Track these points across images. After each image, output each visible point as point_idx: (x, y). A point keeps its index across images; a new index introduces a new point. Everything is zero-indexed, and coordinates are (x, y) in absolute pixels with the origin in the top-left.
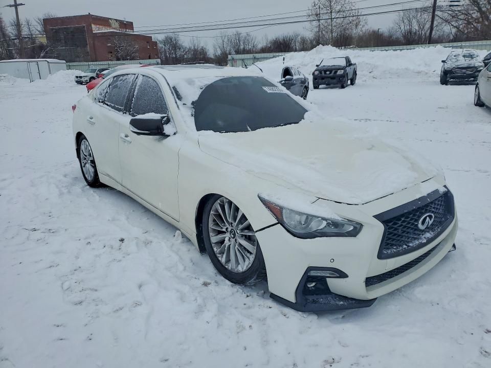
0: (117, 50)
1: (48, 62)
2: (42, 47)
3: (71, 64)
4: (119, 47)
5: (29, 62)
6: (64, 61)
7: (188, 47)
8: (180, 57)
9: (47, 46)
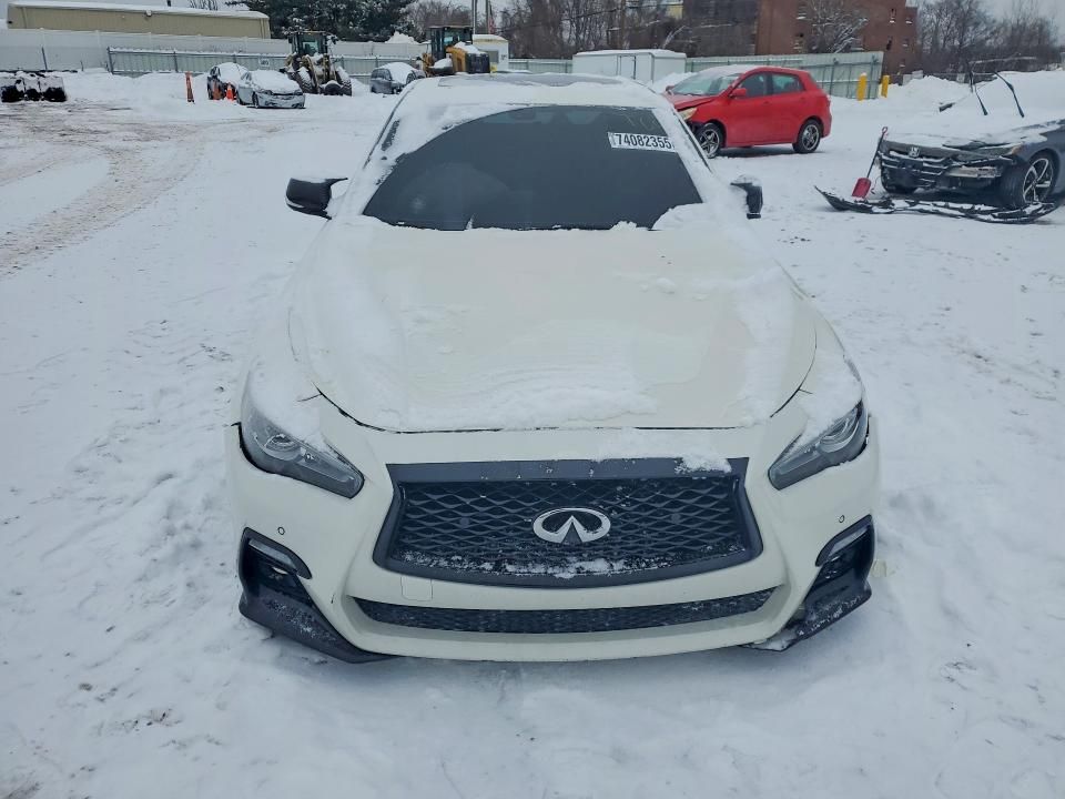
0: (815, 29)
1: (653, 56)
2: (670, 26)
3: (695, 60)
4: (822, 22)
5: (621, 56)
6: (684, 55)
7: (1000, 20)
8: (971, 46)
9: (681, 23)
